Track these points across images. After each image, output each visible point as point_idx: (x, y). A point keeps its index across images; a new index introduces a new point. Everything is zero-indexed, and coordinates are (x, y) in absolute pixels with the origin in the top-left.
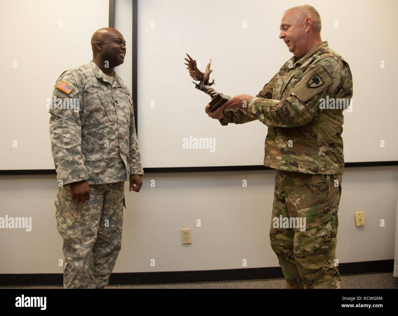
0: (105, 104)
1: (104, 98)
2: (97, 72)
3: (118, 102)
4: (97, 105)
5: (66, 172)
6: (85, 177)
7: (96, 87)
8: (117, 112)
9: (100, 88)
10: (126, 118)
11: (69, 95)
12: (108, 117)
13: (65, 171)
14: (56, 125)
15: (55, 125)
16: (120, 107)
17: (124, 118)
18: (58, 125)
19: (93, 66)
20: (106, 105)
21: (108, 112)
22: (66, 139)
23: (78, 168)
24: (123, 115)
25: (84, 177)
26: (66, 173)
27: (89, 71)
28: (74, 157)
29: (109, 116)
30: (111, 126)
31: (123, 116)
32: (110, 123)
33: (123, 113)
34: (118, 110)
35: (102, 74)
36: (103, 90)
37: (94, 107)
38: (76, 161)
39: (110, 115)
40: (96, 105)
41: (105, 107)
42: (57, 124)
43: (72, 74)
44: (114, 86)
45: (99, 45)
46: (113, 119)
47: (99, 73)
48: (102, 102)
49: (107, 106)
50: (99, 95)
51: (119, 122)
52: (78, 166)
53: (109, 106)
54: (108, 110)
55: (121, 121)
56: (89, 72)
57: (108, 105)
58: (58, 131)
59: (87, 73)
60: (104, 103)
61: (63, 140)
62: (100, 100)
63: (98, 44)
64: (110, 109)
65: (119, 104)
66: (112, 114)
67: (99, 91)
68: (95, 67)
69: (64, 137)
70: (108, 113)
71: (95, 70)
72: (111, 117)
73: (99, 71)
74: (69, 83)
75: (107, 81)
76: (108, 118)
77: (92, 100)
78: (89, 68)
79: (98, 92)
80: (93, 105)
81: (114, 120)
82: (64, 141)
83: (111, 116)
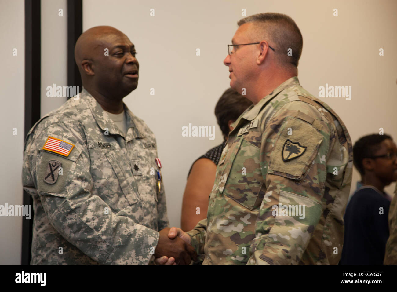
0: (119, 175)
1: (117, 165)
2: (99, 117)
3: (139, 167)
4: (108, 178)
5: (130, 259)
6: (155, 239)
7: (104, 146)
8: (140, 188)
9: (110, 146)
10: (153, 196)
11: (69, 158)
12: (126, 198)
13: (128, 259)
14: (63, 212)
15: (61, 213)
16: (143, 176)
17: (150, 196)
18: (65, 211)
19: (90, 103)
20: (121, 177)
21: (125, 189)
22: (92, 221)
23: (137, 240)
24: (148, 191)
25: (154, 241)
26: (133, 259)
27: (86, 114)
28: (120, 234)
29: (128, 196)
30: (131, 214)
31: (149, 193)
32: (131, 208)
33: (147, 186)
34: (140, 184)
35: (107, 120)
36: (114, 149)
37: (103, 181)
38: (128, 235)
39: (129, 193)
40: (106, 178)
41: (120, 181)
42: (63, 210)
43: (63, 123)
44: (128, 139)
45: (87, 66)
46: (134, 200)
47: (102, 119)
48: (116, 172)
49: (123, 178)
50: (110, 161)
51: (143, 205)
52: (134, 238)
53: (126, 179)
54: (125, 186)
55: (147, 202)
56: (86, 117)
57: (124, 176)
58: (71, 219)
59: (85, 119)
60: (118, 173)
61: (88, 227)
62: (111, 169)
63: (85, 65)
64: (128, 184)
65: (140, 171)
66: (131, 192)
67: (108, 152)
68: (96, 107)
69: (87, 221)
70: (125, 191)
71: (95, 112)
72: (131, 197)
73: (101, 115)
74: (62, 139)
75: (117, 133)
76: (126, 200)
77: (99, 170)
78: (86, 109)
79: (108, 155)
80: (101, 179)
81: (136, 201)
82: (92, 227)
83: (130, 195)
